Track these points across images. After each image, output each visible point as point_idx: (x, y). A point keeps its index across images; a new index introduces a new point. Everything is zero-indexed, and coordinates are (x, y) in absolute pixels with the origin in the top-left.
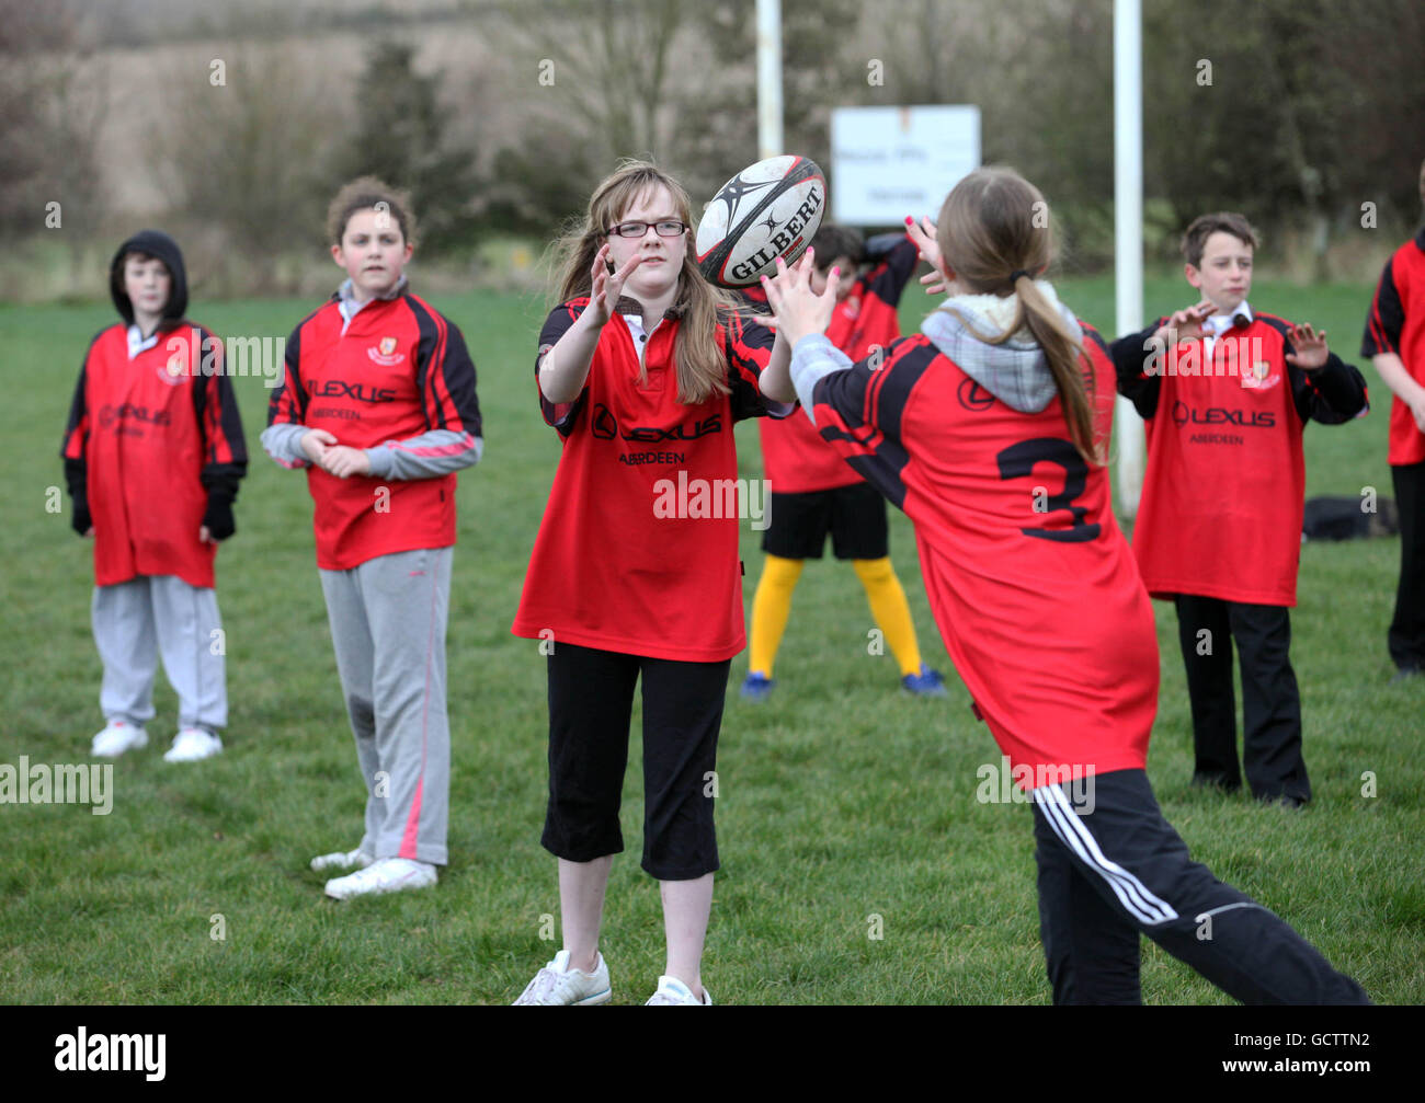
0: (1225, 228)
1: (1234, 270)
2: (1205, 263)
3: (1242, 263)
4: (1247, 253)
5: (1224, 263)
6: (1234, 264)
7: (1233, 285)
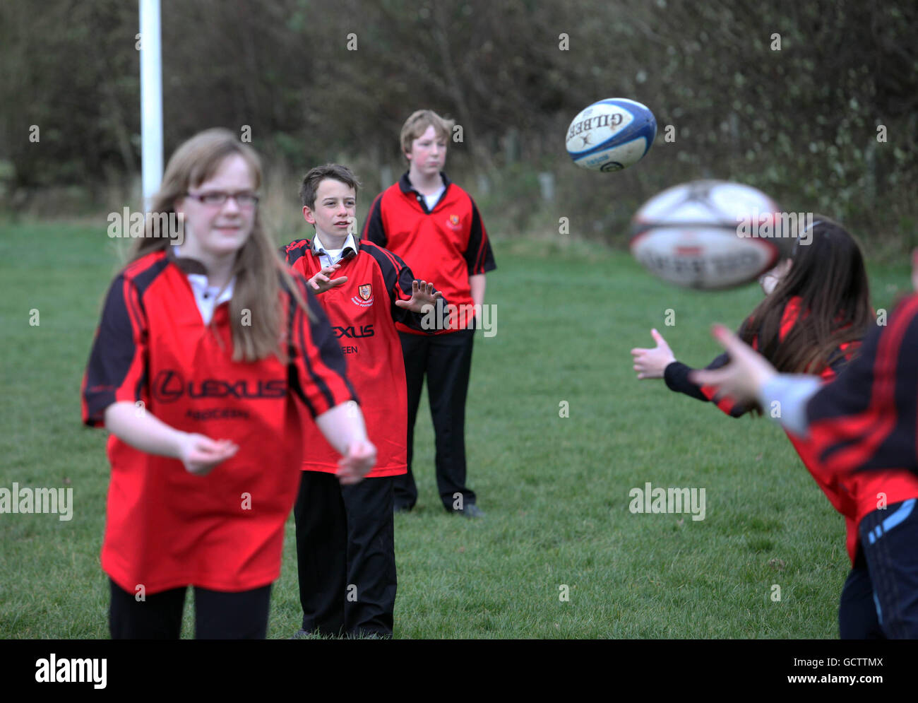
0: (332, 174)
1: (341, 208)
2: (317, 204)
3: (348, 202)
4: (351, 194)
5: (332, 203)
6: (341, 203)
7: (340, 219)
